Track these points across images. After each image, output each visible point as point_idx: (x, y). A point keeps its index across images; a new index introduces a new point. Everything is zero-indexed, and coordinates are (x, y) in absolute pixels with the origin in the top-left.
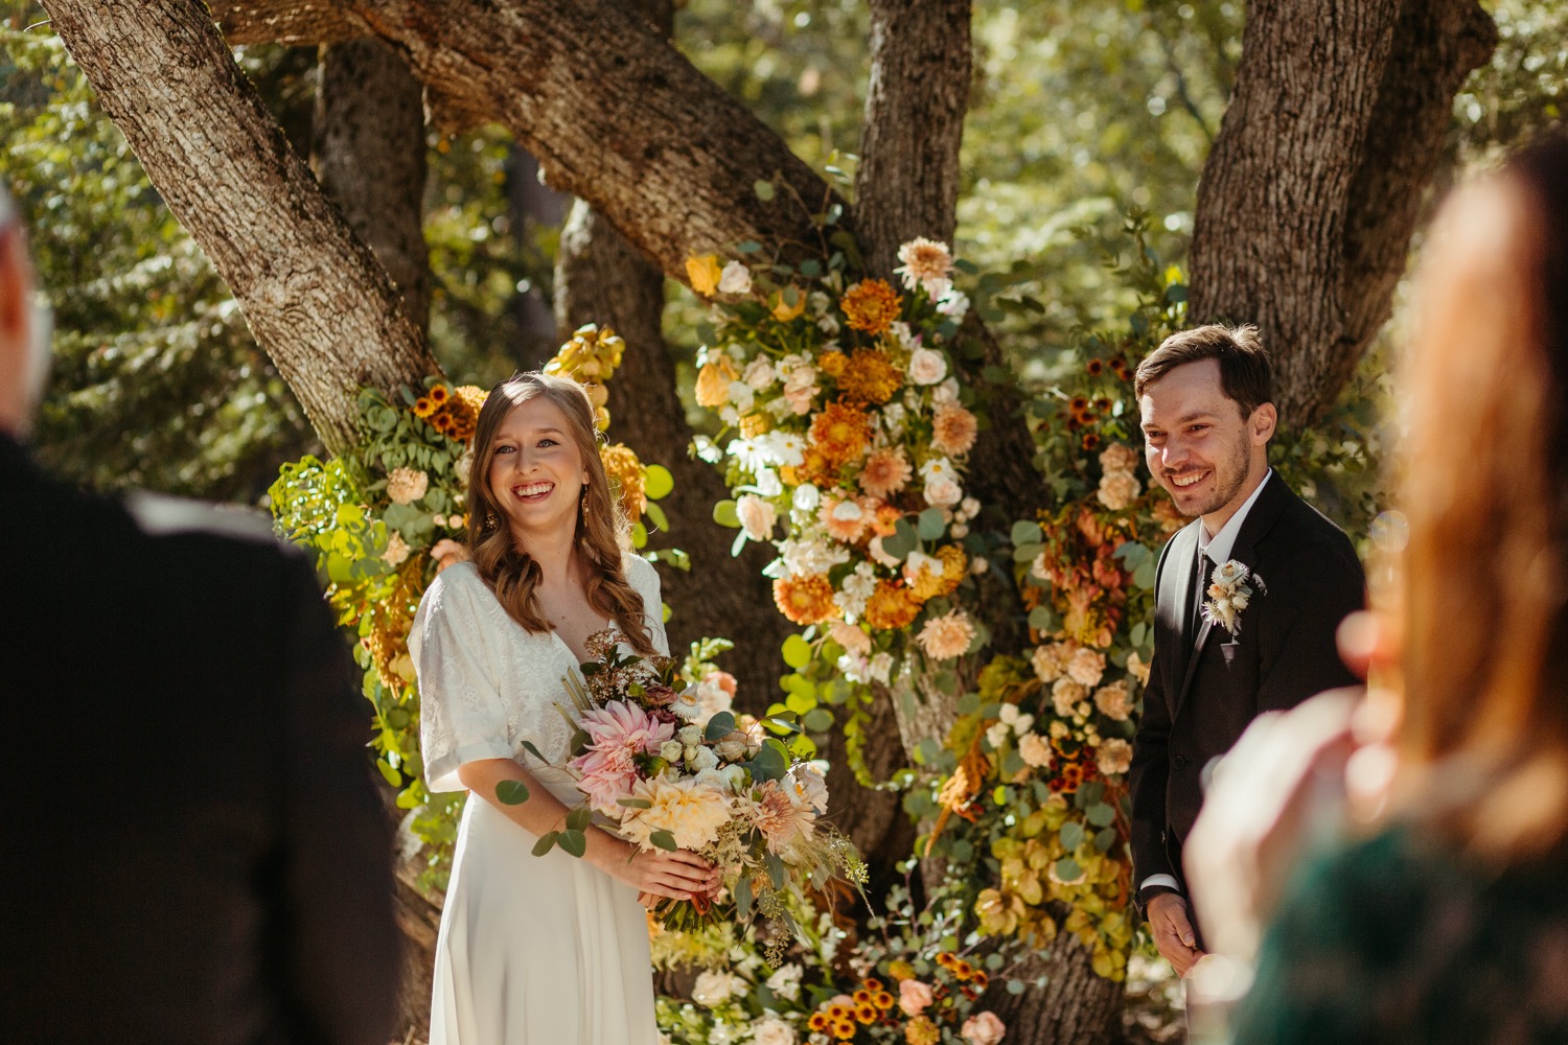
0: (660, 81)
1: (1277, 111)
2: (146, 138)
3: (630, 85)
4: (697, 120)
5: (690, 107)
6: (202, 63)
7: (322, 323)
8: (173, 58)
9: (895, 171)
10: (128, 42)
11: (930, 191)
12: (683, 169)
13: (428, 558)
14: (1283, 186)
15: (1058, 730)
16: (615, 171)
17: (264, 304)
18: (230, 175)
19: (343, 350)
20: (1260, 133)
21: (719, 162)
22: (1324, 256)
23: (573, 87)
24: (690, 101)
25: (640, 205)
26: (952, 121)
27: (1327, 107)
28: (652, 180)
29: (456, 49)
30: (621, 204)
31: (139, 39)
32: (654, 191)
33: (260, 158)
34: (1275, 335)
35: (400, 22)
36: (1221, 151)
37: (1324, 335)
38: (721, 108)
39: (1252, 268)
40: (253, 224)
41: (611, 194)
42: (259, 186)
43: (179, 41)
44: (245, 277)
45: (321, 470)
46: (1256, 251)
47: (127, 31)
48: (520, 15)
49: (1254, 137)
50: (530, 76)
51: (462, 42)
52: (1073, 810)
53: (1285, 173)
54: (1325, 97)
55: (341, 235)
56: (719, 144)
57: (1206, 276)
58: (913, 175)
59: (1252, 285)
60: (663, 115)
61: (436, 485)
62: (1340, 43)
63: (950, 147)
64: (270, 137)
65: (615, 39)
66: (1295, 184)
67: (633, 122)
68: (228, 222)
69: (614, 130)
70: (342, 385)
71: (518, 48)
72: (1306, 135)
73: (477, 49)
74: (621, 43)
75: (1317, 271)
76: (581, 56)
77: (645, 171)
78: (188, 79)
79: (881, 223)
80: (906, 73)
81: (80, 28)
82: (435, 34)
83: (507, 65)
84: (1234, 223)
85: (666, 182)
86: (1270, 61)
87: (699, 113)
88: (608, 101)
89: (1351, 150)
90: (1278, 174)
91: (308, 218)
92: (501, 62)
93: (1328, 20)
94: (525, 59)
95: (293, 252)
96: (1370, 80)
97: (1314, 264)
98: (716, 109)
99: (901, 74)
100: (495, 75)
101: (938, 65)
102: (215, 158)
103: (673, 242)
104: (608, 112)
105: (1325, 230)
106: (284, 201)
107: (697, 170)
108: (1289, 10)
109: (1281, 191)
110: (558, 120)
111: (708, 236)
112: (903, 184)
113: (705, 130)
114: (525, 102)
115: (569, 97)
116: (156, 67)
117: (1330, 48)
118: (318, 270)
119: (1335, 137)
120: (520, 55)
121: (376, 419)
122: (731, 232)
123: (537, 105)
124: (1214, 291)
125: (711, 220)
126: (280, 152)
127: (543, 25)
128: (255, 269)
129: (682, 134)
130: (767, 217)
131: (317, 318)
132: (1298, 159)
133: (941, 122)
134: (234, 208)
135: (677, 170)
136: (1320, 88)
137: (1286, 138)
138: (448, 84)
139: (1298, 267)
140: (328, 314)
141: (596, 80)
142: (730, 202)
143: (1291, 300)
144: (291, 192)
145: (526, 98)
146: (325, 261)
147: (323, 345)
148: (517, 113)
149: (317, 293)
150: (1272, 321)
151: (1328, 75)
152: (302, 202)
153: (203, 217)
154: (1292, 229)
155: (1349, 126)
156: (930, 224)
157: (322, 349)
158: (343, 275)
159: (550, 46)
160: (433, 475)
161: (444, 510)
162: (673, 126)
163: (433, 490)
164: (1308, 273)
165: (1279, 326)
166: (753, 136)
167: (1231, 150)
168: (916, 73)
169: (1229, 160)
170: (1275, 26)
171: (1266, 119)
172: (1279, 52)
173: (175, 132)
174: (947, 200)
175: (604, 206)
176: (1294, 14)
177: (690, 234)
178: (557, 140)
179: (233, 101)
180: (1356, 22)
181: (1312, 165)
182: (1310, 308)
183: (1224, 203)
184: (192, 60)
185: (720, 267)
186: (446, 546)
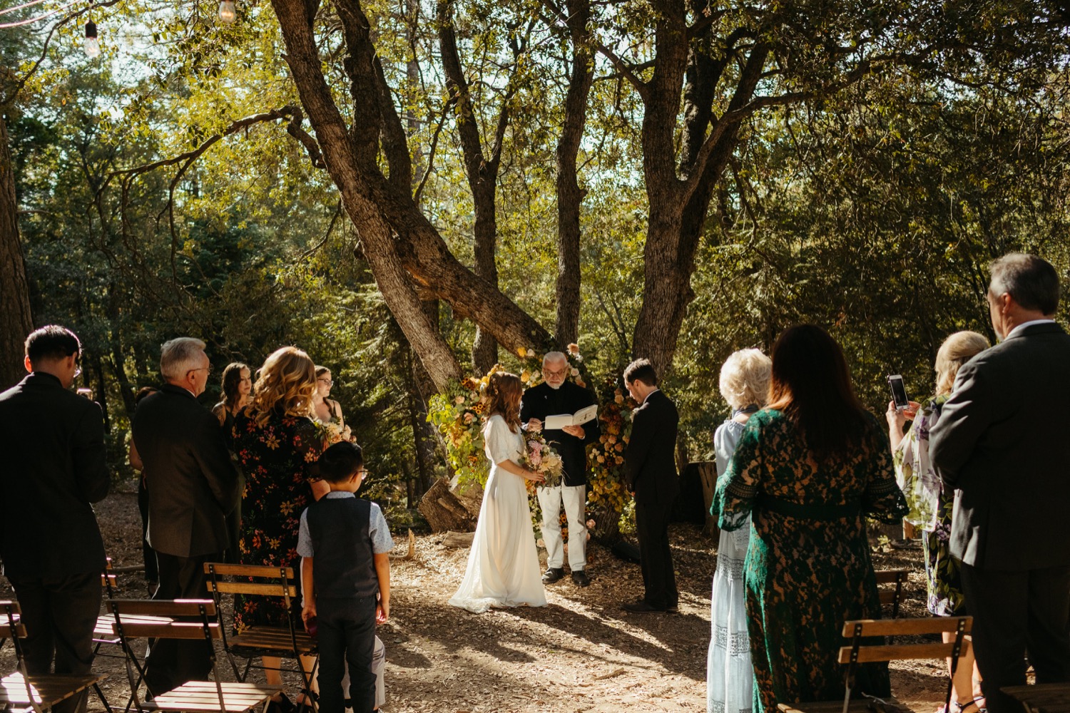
0: (508, 308)
1: (652, 313)
2: (404, 323)
3: (501, 309)
4: (517, 317)
5: (515, 314)
6: (417, 307)
7: (441, 364)
8: (411, 305)
9: (565, 328)
10: (402, 302)
11: (572, 333)
12: (514, 328)
13: (463, 417)
14: (654, 331)
15: (606, 454)
16: (498, 329)
17: (428, 360)
18: (423, 331)
19: (445, 370)
20: (648, 319)
21: (522, 326)
22: (663, 346)
24: (515, 312)
25: (504, 337)
26: (576, 316)
27: (664, 313)
28: (507, 331)
29: (461, 302)
30: (499, 336)
32: (508, 333)
33: (428, 328)
36: (640, 323)
37: (664, 364)
38: (523, 314)
39: (647, 349)
40: (427, 342)
41: (497, 334)
42: (428, 334)
44: (424, 354)
45: (439, 397)
46: (648, 345)
48: (476, 294)
49: (646, 321)
50: (478, 307)
51: (462, 300)
52: (610, 473)
53: (654, 328)
54: (663, 311)
55: (445, 344)
56: (522, 322)
57: (637, 351)
59: (647, 352)
62: (666, 299)
63: (576, 323)
64: (430, 323)
65: (498, 298)
66: (657, 330)
67: (502, 318)
68: (421, 342)
70: (445, 378)
71: (475, 301)
72: (659, 319)
75: (662, 349)
76: (490, 303)
77: (506, 329)
79: (561, 340)
80: (566, 306)
82: (456, 298)
83: (473, 305)
84: (643, 339)
85: (510, 331)
86: (650, 303)
87: (518, 315)
89: (669, 323)
91: (438, 341)
93: (663, 294)
95: (435, 348)
96: (673, 307)
98: (521, 314)
99: (564, 306)
101: (573, 303)
102: (419, 327)
104: (496, 315)
105: (664, 340)
107: (517, 328)
111: (520, 343)
112: (566, 331)
113: (519, 319)
114: (477, 313)
115: (487, 312)
116: (407, 308)
117: (664, 300)
119: (666, 320)
121: (453, 385)
122: (525, 342)
123: (480, 314)
125: (521, 340)
126: (432, 326)
127: (481, 296)
128: (427, 352)
130: (534, 339)
132: (657, 324)
133: (574, 317)
134: (423, 339)
136: (662, 309)
137: (654, 320)
138: (459, 309)
139: (658, 349)
140: (442, 362)
141: (494, 308)
142: (525, 336)
143: (656, 356)
144: (435, 335)
146: (442, 350)
147: (441, 369)
148: (475, 316)
149: (440, 357)
151: (664, 306)
152: (437, 337)
153: (416, 341)
154: (656, 340)
155: (668, 317)
156: (572, 340)
158: (446, 353)
159: (483, 300)
160: (466, 398)
161: (468, 406)
162: (512, 318)
163: (466, 401)
164: (660, 350)
166: (530, 320)
167: (642, 322)
168: (568, 305)
169: (642, 325)
170: (651, 295)
171: (649, 316)
173: (411, 322)
174: (575, 335)
175: (496, 337)
177: (516, 343)
178: (484, 322)
179: (423, 315)
180: (669, 294)
181: (660, 326)
182: (661, 358)
184: (415, 306)
185: (527, 350)
186: (467, 414)
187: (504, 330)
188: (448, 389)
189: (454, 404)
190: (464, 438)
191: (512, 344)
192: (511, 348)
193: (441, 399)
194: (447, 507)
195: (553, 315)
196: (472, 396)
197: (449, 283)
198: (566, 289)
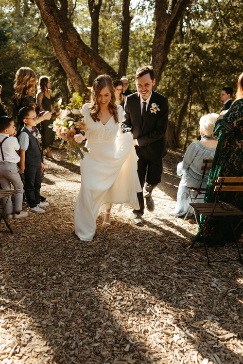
2: (64, 65)
18: (70, 68)
23: (95, 62)
31: (64, 57)
35: (80, 56)
43: (67, 57)
58: (123, 71)
60: (102, 65)
69: (98, 66)
73: (87, 58)
74: (99, 58)
78: (67, 60)
88: (98, 63)
94: (91, 59)
100: (88, 61)
106: (74, 71)
110: (93, 65)
114: (91, 63)
118: (77, 77)
129: (104, 67)
135: (103, 70)
147: (77, 83)
160: (86, 94)
179: (71, 62)
180: (160, 59)
187: (100, 70)
188: (79, 90)
193: (77, 94)
197: (81, 51)
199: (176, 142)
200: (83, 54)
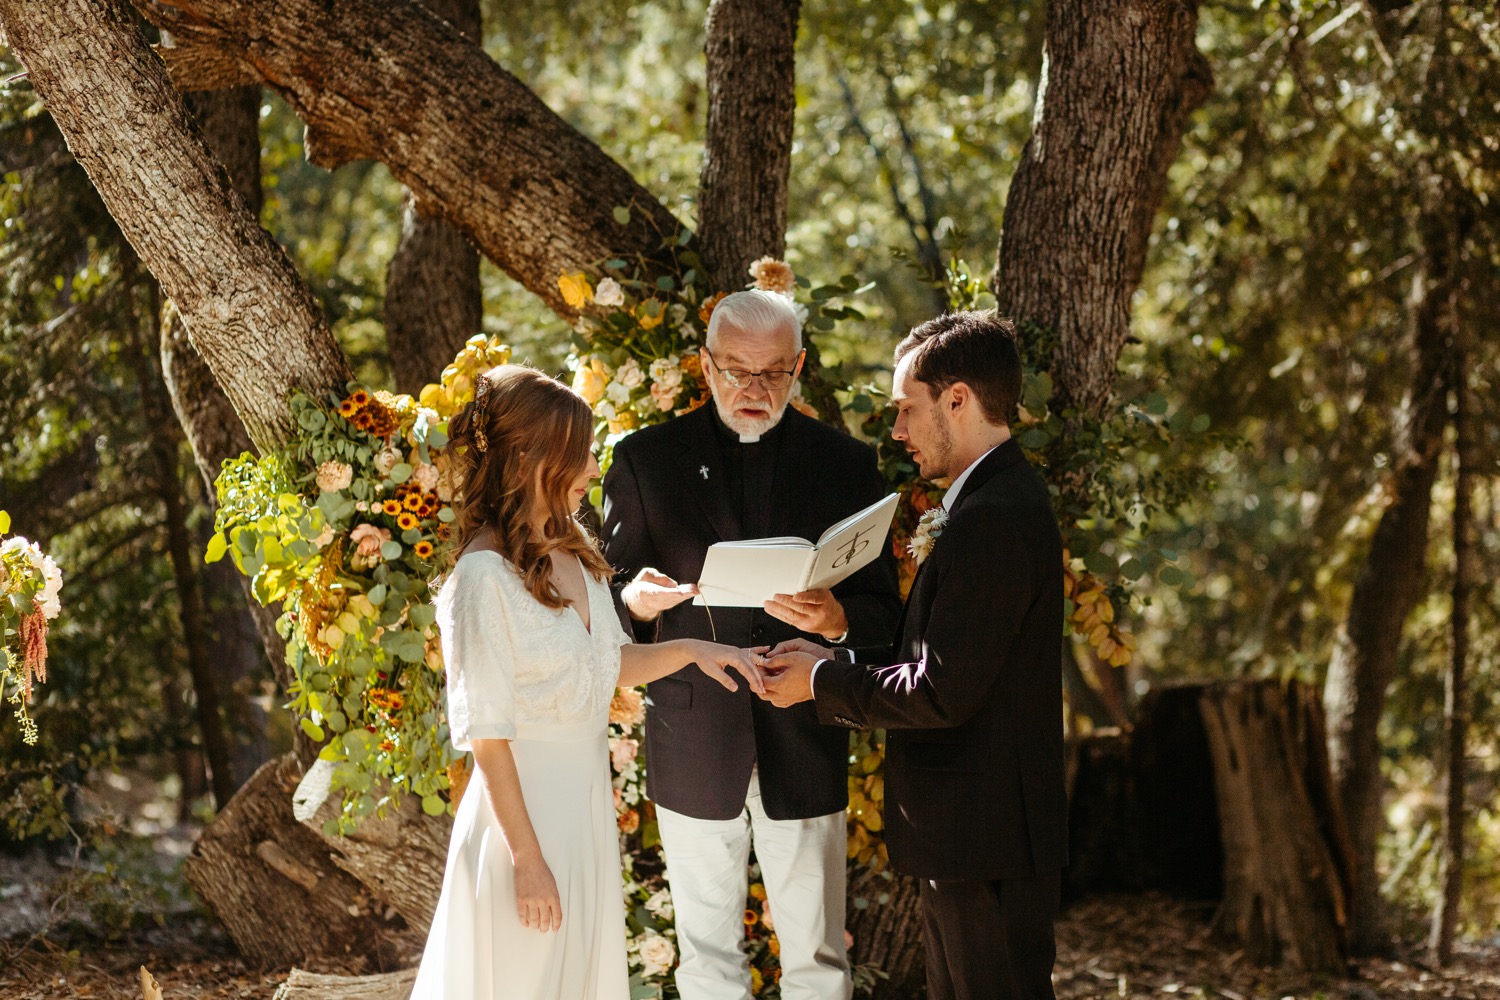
0: (522, 120)
1: (1076, 144)
2: (111, 175)
3: (496, 125)
4: (555, 155)
5: (549, 143)
6: (162, 109)
7: (259, 335)
8: (137, 105)
9: (736, 198)
10: (99, 90)
11: (766, 216)
12: (545, 198)
13: (348, 540)
14: (1080, 209)
16: (484, 200)
17: (210, 319)
18: (184, 207)
19: (276, 359)
20: (1060, 164)
21: (576, 191)
22: (1114, 269)
23: (446, 127)
24: (548, 138)
25: (507, 230)
26: (783, 155)
27: (1117, 142)
28: (518, 208)
29: (339, 94)
30: (488, 228)
31: (108, 89)
32: (519, 217)
33: (209, 192)
34: (1075, 337)
35: (288, 70)
36: (1024, 180)
37: (1115, 337)
38: (576, 145)
39: (1055, 280)
40: (203, 249)
41: (480, 220)
42: (208, 216)
43: (142, 90)
44: (193, 296)
45: (255, 465)
46: (1058, 265)
47: (98, 81)
48: (396, 64)
49: (1055, 168)
50: (407, 118)
51: (344, 87)
53: (1082, 199)
54: (1116, 134)
55: (275, 258)
56: (575, 176)
57: (1014, 287)
58: (752, 202)
59: (1055, 294)
60: (526, 151)
61: (361, 476)
62: (1129, 87)
63: (781, 178)
64: (216, 174)
65: (482, 84)
66: (1090, 207)
67: (499, 158)
68: (181, 248)
69: (483, 164)
70: (275, 389)
71: (395, 92)
72: (1100, 166)
73: (359, 93)
74: (487, 88)
75: (1110, 280)
76: (452, 99)
77: (512, 199)
78: (149, 123)
79: (725, 243)
80: (743, 114)
81: (57, 79)
82: (321, 81)
83: (386, 107)
84: (1038, 241)
85: (530, 210)
86: (1068, 102)
87: (558, 149)
88: (476, 138)
89: (1137, 179)
90: (1076, 199)
91: (248, 244)
92: (381, 105)
93: (1118, 68)
94: (403, 102)
95: (236, 273)
96: (1152, 119)
97: (1107, 276)
98: (571, 145)
99: (738, 114)
100: (374, 116)
101: (770, 106)
102: (171, 192)
103: (535, 262)
104: (477, 148)
105: (1116, 246)
106: (229, 229)
107: (557, 198)
108: (1084, 59)
109: (1079, 213)
110: (432, 156)
111: (567, 256)
112: (742, 209)
113: (563, 163)
114: (401, 139)
115: (442, 136)
116: (122, 113)
117: (1120, 91)
118: (257, 288)
119: (1124, 168)
120: (398, 98)
121: (308, 419)
122: (588, 253)
123: (413, 143)
124: (1021, 300)
125: (570, 242)
126: (225, 187)
127: (417, 72)
128: (204, 288)
129: (543, 167)
130: (620, 239)
131: (255, 331)
132: (1093, 186)
133: (774, 157)
134: (186, 235)
135: (539, 199)
136: (1112, 126)
137: (1083, 168)
138: (331, 124)
139: (1093, 279)
140: (264, 327)
141: (466, 120)
142: (588, 227)
143: (1088, 307)
144: (234, 222)
145: (403, 137)
146: (263, 281)
147: (260, 355)
148: (394, 149)
149: (256, 309)
150: (1072, 325)
151: (1119, 115)
152: (243, 230)
153: (159, 244)
154: (1089, 246)
155: (1135, 158)
156: (766, 244)
157: (258, 358)
158: (277, 294)
159: (424, 91)
160: (357, 467)
161: (367, 498)
162: (535, 160)
163: (358, 480)
164: (1102, 283)
165: (1078, 330)
166: (604, 168)
167: (1034, 179)
168: (751, 113)
169: (1032, 188)
170: (1072, 73)
171: (1065, 152)
172: (1076, 95)
173: (138, 170)
174: (779, 222)
175: (473, 230)
176: (1089, 63)
177: (551, 255)
178: (431, 173)
179: (187, 142)
180: (1141, 69)
181: (1105, 191)
182: (1104, 313)
183: (1029, 224)
184: (153, 107)
185: (593, 283)
186: (364, 529)
187: (507, 207)
188: (290, 433)
189: (311, 493)
190: (350, 623)
191: (537, 261)
192: (534, 274)
193: (260, 474)
194: (293, 872)
195: (692, 157)
196: (382, 461)
197: (292, 24)
198: (742, 48)
199: (1348, 892)
200: (319, 55)
